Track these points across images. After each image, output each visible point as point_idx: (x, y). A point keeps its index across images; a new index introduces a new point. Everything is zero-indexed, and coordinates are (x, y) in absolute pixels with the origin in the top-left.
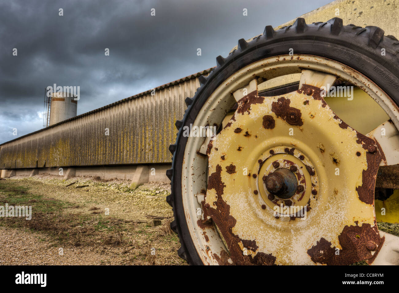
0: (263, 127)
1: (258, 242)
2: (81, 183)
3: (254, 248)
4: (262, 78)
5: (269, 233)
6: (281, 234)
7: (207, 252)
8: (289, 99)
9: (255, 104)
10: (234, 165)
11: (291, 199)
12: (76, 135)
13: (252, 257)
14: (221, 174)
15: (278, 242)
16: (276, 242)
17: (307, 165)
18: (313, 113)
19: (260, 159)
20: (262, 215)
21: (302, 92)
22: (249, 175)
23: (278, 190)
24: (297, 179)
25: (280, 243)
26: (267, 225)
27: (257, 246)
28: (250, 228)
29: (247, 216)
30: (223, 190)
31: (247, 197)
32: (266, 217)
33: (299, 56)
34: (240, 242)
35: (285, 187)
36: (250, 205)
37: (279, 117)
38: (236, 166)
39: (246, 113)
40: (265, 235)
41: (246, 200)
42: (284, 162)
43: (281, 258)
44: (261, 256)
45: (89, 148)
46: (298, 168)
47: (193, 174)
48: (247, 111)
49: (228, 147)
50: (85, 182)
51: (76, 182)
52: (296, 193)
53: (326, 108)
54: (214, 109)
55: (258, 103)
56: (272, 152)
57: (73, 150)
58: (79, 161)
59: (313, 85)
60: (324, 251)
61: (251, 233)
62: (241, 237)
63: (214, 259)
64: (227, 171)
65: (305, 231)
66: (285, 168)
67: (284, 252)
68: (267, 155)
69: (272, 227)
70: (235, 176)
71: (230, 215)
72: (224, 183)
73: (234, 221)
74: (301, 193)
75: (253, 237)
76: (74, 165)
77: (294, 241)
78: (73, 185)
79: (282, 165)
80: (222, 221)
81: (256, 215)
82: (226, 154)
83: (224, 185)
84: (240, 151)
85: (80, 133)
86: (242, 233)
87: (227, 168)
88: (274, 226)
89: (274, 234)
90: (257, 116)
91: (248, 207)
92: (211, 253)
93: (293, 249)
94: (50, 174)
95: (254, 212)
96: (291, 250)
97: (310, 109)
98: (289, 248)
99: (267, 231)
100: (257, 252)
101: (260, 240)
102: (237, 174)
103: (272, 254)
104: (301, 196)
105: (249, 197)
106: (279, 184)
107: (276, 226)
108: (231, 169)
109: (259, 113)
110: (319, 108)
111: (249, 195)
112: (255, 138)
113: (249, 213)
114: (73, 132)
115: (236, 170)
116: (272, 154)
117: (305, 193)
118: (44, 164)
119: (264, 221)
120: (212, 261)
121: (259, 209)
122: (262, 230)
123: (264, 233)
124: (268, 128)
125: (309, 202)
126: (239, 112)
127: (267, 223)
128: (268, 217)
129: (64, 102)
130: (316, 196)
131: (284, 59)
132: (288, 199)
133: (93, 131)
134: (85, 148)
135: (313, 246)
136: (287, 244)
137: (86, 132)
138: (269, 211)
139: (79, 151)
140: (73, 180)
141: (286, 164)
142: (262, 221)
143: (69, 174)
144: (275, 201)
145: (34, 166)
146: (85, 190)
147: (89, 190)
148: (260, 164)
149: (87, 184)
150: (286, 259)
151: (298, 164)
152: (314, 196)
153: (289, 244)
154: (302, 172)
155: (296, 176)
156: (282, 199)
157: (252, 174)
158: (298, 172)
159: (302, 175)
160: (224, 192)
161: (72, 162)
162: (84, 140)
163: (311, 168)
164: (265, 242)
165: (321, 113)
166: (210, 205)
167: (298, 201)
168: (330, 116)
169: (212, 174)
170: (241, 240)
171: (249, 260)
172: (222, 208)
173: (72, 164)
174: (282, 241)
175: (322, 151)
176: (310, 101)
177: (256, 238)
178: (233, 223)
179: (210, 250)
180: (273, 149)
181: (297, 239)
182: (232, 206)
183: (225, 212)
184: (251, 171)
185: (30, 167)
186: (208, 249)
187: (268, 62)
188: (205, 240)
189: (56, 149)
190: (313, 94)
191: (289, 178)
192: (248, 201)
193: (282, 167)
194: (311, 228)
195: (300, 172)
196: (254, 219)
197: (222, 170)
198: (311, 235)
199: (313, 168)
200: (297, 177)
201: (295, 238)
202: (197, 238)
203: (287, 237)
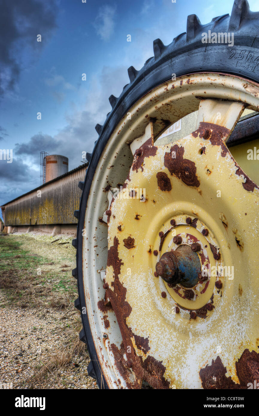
0: (159, 188)
1: (151, 342)
2: (64, 240)
3: (145, 349)
4: (162, 120)
5: (166, 331)
6: (178, 335)
7: (104, 341)
8: (183, 147)
9: (149, 157)
10: (132, 237)
11: (192, 289)
12: (58, 195)
13: (143, 360)
14: (118, 249)
15: (173, 346)
16: (170, 346)
17: (212, 244)
18: (209, 167)
19: (161, 230)
20: (161, 306)
21: (198, 135)
22: (150, 251)
23: (170, 278)
24: (200, 263)
25: (175, 348)
26: (165, 320)
27: (149, 346)
28: (145, 321)
29: (145, 304)
30: (120, 269)
31: (147, 280)
32: (165, 309)
33: (189, 78)
34: (132, 337)
35: (179, 274)
36: (149, 290)
37: (173, 174)
38: (134, 239)
39: (140, 170)
40: (160, 333)
41: (145, 283)
42: (187, 236)
43: (171, 371)
44: (151, 362)
45: (68, 207)
46: (203, 247)
47: (96, 246)
48: (140, 168)
49: (124, 215)
50: (67, 238)
51: (60, 239)
52: (199, 282)
53: (226, 157)
54: (112, 166)
55: (151, 155)
56: (173, 223)
57: (56, 210)
58: (62, 219)
59: (212, 122)
60: (217, 379)
61: (146, 327)
62: (134, 331)
63: (110, 350)
64: (125, 246)
65: (204, 339)
66: (187, 245)
67: (176, 363)
68: (168, 226)
69: (169, 324)
70: (134, 251)
71: (126, 300)
72: (121, 260)
73: (129, 310)
74: (205, 283)
75: (147, 334)
76: (58, 223)
77: (189, 350)
78: (57, 241)
79: (185, 240)
80: (118, 307)
81: (155, 305)
82: (123, 223)
83: (122, 262)
84: (138, 220)
85: (61, 193)
86: (135, 326)
87: (124, 241)
88: (172, 323)
89: (171, 333)
90: (150, 173)
91: (147, 293)
92: (109, 342)
93: (186, 362)
94: (42, 231)
95: (153, 300)
96: (183, 362)
97: (206, 161)
98: (183, 358)
99: (163, 328)
100: (147, 354)
101: (153, 339)
102: (137, 249)
103: (162, 361)
104: (204, 287)
105: (149, 279)
106: (171, 269)
107: (174, 323)
108: (130, 243)
109: (152, 169)
110: (218, 158)
111: (149, 277)
112: (153, 204)
113: (147, 301)
114: (56, 192)
115: (135, 244)
116: (173, 225)
117: (209, 283)
118: (35, 222)
119: (162, 314)
120: (108, 353)
121: (159, 297)
122: (158, 326)
123: (160, 330)
124: (165, 190)
125: (212, 298)
126: (133, 169)
127: (165, 316)
128: (167, 309)
129: (57, 164)
130: (221, 290)
131: (173, 87)
132: (190, 289)
133: (71, 191)
134: (66, 207)
135: (208, 365)
136: (181, 351)
137: (66, 192)
138: (169, 301)
139: (61, 210)
140: (58, 237)
141: (189, 239)
142: (160, 313)
143: (55, 231)
144: (177, 289)
145: (29, 224)
146: (65, 247)
147: (68, 247)
148: (161, 237)
149: (68, 241)
150: (176, 374)
151: (202, 241)
152: (218, 290)
153: (184, 352)
154: (207, 252)
155: (200, 257)
156: (183, 287)
157: (153, 251)
158: (202, 253)
159: (206, 257)
160: (121, 271)
161: (56, 220)
162: (65, 199)
163: (216, 249)
164: (159, 343)
165: (219, 166)
166: (108, 286)
167: (201, 293)
168: (230, 171)
169: (111, 248)
170: (133, 334)
171: (140, 363)
172: (118, 291)
173: (56, 222)
174: (177, 346)
175: (225, 225)
176: (206, 148)
177: (150, 335)
178: (128, 311)
179: (108, 339)
180: (174, 218)
181: (193, 348)
182: (129, 290)
183: (121, 297)
184: (152, 247)
185: (26, 224)
186: (106, 337)
187: (156, 95)
188: (104, 326)
189: (44, 208)
190: (210, 137)
191: (189, 261)
192: (147, 284)
193: (185, 243)
194: (211, 336)
195: (204, 253)
196: (152, 309)
197: (119, 244)
198: (209, 347)
199: (219, 249)
200: (200, 259)
201: (191, 345)
202: (95, 323)
203: (184, 341)
